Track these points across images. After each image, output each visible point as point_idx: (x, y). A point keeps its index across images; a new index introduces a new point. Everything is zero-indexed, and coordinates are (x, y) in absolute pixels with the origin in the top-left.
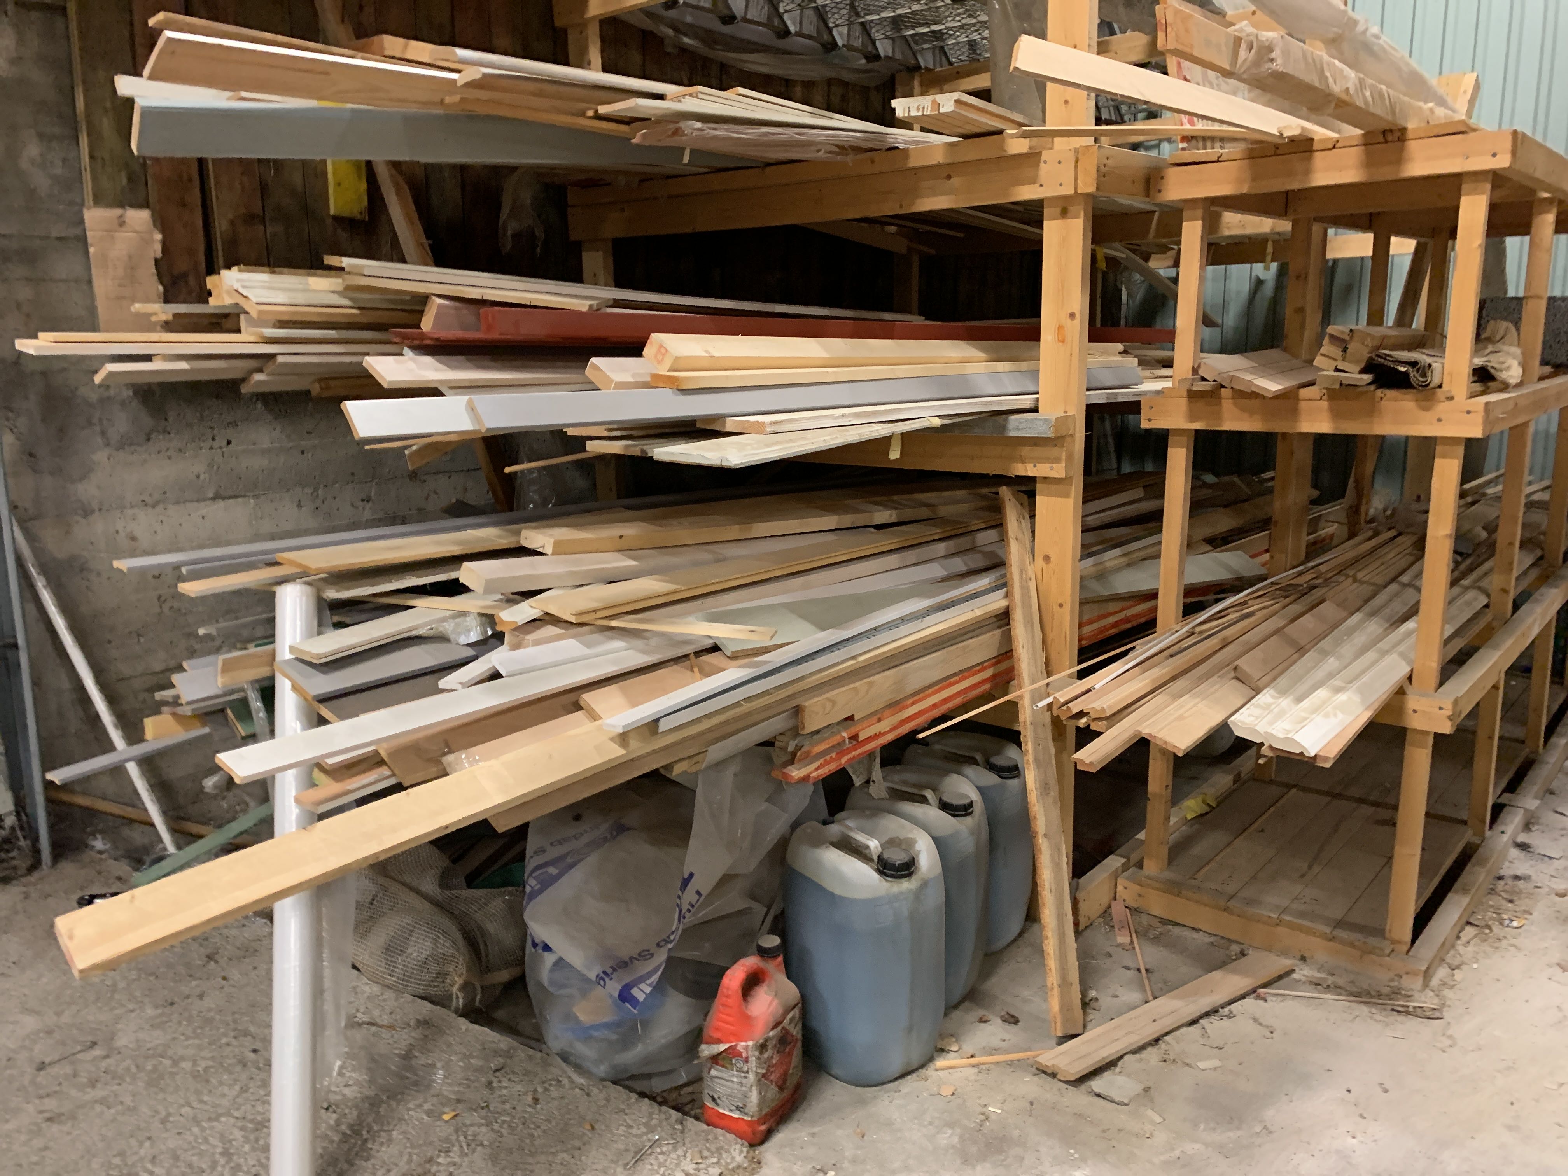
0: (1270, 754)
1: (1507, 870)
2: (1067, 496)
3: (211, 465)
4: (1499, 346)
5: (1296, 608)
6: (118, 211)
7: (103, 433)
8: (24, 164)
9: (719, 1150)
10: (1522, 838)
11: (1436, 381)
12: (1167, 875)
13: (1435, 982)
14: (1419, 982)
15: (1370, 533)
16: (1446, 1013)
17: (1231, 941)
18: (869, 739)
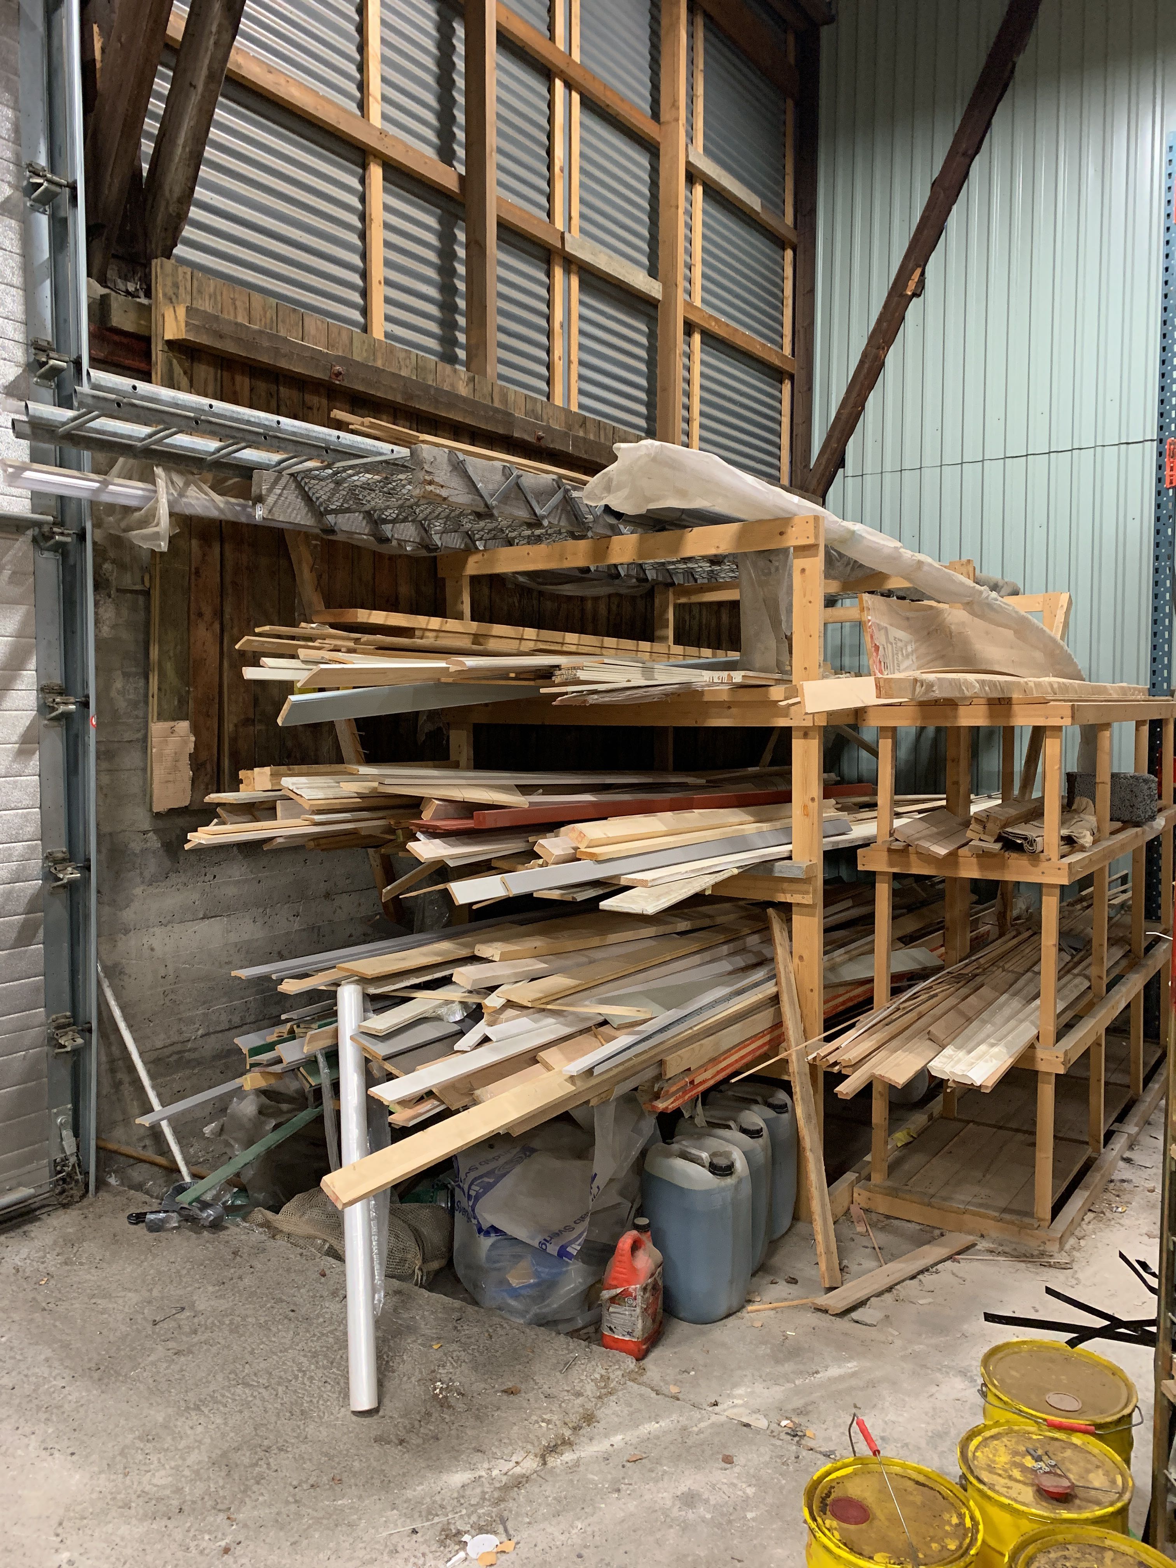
0: (954, 1085)
1: (1117, 1176)
2: (813, 915)
3: (203, 894)
4: (1082, 815)
5: (964, 991)
6: (172, 724)
7: (141, 873)
8: (113, 694)
9: (618, 1361)
10: (1127, 1155)
11: (1039, 849)
12: (889, 1183)
13: (1067, 1247)
14: (1057, 1246)
15: (1014, 933)
16: (1075, 1266)
17: (934, 1228)
18: (701, 1083)
